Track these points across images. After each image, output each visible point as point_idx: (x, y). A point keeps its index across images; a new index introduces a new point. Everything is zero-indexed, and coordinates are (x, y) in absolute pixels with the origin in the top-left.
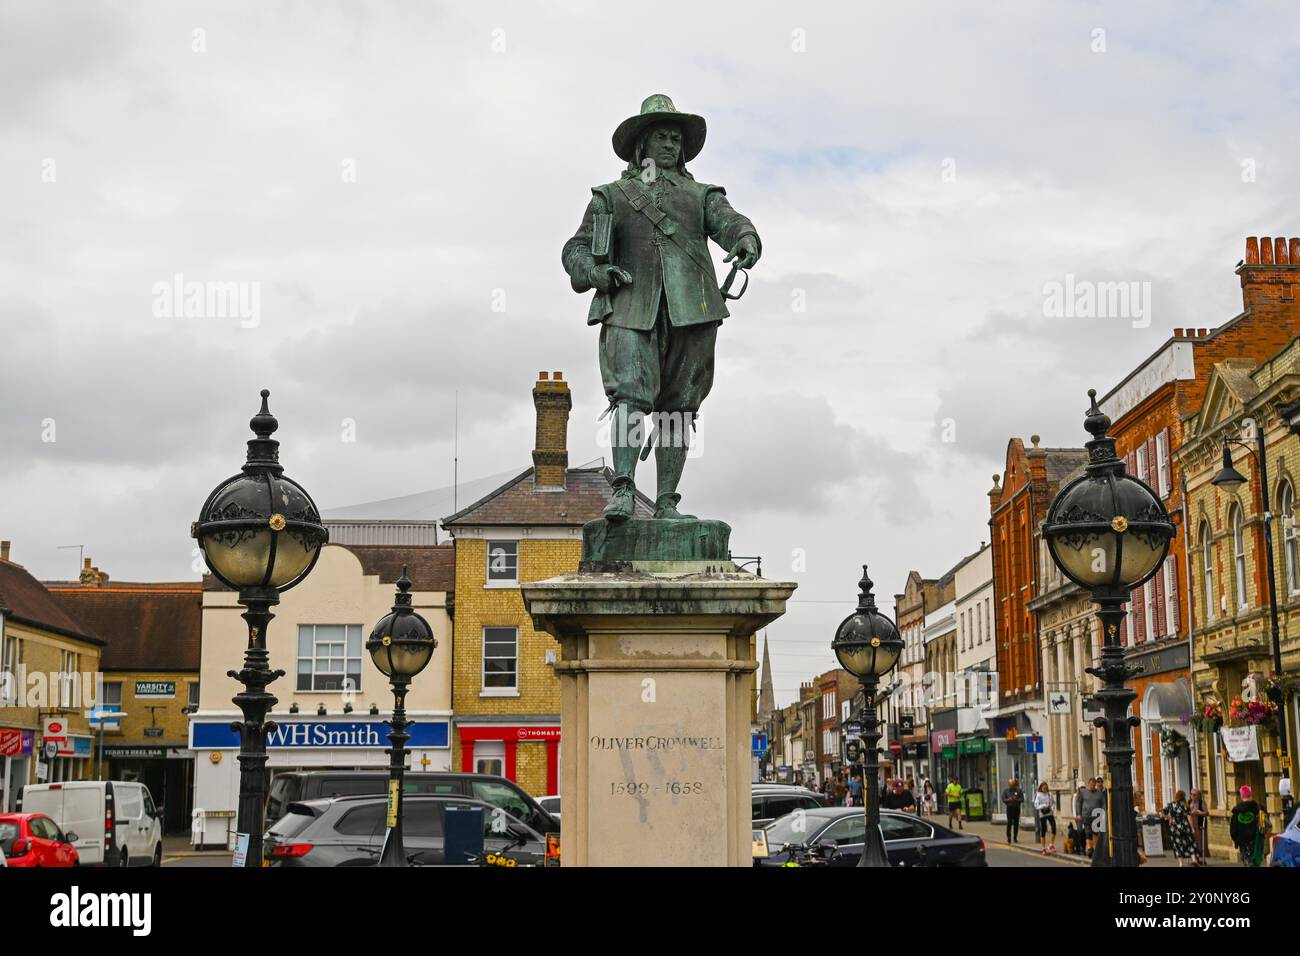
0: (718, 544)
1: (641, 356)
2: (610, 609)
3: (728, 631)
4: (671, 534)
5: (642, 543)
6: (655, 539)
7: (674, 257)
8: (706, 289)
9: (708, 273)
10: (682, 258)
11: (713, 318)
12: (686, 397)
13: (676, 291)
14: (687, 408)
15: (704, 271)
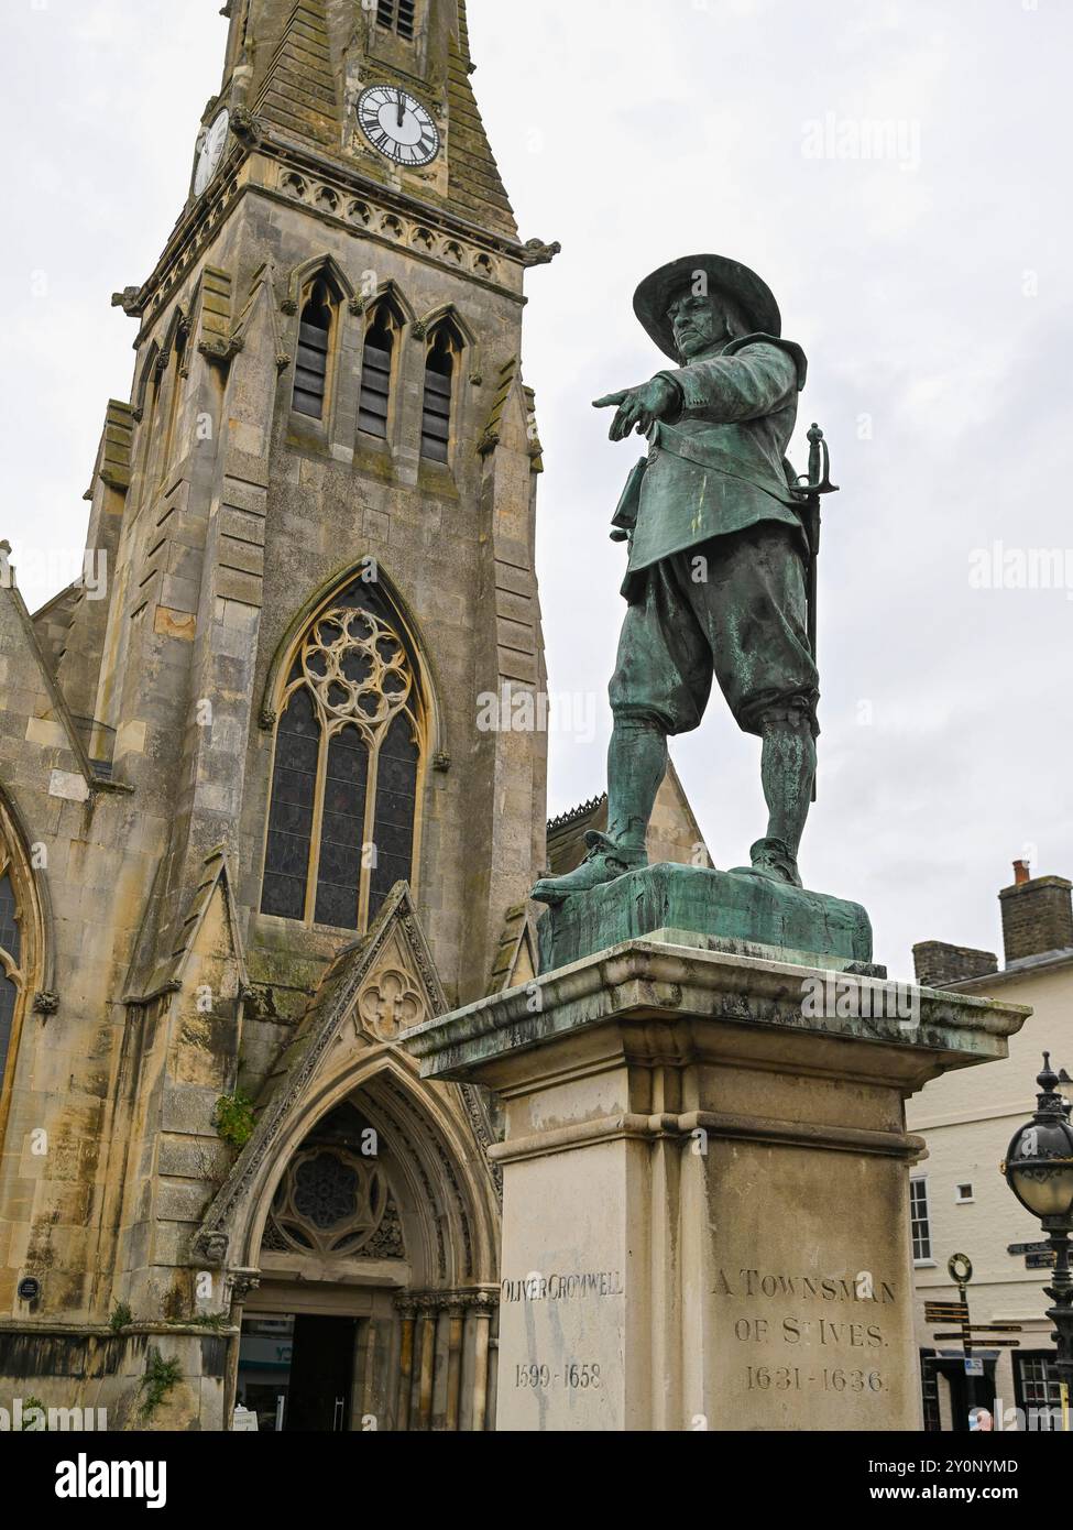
0: (655, 905)
1: (631, 639)
2: (476, 1052)
3: (622, 1060)
4: (609, 906)
5: (585, 932)
6: (595, 919)
7: (661, 471)
8: (707, 495)
9: (718, 470)
10: (672, 468)
11: (709, 534)
12: (745, 675)
13: (651, 522)
14: (756, 693)
15: (709, 471)
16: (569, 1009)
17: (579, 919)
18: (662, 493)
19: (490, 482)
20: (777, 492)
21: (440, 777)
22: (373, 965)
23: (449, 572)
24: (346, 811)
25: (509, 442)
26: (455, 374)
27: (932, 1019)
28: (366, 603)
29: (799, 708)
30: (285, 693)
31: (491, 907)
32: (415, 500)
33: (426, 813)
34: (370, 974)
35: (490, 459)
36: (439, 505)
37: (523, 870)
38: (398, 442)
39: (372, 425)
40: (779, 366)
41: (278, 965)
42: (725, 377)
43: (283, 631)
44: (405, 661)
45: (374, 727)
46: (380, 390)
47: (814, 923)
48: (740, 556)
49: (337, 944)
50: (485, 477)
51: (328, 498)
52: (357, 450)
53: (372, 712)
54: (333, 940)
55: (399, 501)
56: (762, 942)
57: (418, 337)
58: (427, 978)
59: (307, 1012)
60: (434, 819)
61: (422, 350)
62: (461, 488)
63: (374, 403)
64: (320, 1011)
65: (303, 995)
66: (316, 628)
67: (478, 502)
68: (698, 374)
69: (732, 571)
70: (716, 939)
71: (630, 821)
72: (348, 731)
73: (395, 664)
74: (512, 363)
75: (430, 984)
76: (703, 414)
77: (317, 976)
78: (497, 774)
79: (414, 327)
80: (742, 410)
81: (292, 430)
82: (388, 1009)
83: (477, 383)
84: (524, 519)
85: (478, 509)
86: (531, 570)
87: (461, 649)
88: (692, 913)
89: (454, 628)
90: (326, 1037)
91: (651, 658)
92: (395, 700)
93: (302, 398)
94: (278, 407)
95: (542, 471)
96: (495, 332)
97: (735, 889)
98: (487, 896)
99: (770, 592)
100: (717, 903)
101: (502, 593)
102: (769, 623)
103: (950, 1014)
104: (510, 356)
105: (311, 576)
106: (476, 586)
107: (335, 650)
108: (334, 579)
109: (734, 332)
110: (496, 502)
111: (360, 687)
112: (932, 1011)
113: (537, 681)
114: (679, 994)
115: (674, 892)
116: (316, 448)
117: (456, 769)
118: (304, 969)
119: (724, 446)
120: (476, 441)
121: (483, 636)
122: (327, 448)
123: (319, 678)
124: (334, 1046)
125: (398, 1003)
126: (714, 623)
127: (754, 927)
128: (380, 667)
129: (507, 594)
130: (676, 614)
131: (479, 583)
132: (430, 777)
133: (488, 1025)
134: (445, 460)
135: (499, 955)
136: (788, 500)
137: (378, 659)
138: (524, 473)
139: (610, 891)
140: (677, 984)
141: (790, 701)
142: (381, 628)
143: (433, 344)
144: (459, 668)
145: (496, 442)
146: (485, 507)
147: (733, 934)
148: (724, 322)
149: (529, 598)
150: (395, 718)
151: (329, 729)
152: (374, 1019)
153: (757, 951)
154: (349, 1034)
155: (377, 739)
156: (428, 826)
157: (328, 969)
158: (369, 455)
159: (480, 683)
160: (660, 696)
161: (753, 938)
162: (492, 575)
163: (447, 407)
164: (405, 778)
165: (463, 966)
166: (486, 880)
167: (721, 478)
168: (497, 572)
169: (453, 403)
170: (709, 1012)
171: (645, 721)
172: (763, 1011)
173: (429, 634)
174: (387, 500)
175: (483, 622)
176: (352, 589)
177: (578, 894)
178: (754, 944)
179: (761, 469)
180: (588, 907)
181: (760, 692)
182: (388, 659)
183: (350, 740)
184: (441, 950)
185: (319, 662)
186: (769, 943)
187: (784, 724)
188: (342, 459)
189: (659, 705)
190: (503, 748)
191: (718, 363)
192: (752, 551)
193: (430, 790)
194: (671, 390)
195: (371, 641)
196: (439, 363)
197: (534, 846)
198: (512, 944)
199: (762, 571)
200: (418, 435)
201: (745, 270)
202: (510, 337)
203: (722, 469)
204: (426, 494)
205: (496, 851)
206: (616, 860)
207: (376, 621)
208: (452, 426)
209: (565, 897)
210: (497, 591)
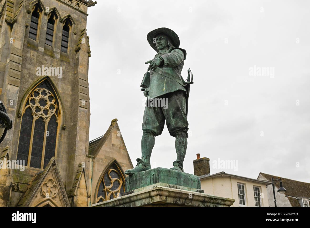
0: (157, 177)
1: (147, 114)
4: (145, 176)
5: (138, 182)
6: (141, 179)
7: (155, 77)
8: (166, 83)
9: (168, 78)
10: (157, 76)
11: (167, 92)
12: (173, 124)
13: (153, 88)
14: (175, 128)
15: (166, 78)
16: (140, 201)
17: (137, 179)
18: (155, 82)
19: (78, 59)
20: (181, 83)
21: (63, 131)
22: (46, 178)
23: (67, 80)
24: (39, 139)
25: (83, 49)
26: (70, 32)
27: (216, 203)
28: (46, 87)
29: (184, 132)
30: (24, 109)
31: (75, 163)
32: (59, 62)
33: (59, 140)
34: (45, 180)
35: (78, 53)
36: (65, 64)
37: (83, 154)
38: (55, 47)
39: (49, 43)
40: (182, 55)
41: (20, 177)
42: (172, 58)
43: (24, 93)
44: (55, 102)
45: (47, 118)
46: (51, 34)
47: (189, 181)
48: (173, 97)
49: (36, 172)
50: (77, 57)
51: (37, 60)
52: (45, 49)
53: (47, 114)
54: (35, 171)
55: (55, 62)
56: (179, 185)
57: (61, 22)
58: (59, 181)
59: (27, 189)
60: (61, 141)
61: (62, 25)
62: (71, 60)
63: (49, 37)
64: (31, 189)
65: (26, 185)
66: (33, 93)
67: (75, 63)
68: (167, 57)
69: (171, 100)
70: (170, 185)
71: (147, 156)
72: (40, 119)
73: (53, 102)
74: (84, 30)
75: (60, 183)
76: (167, 66)
77: (30, 180)
78: (77, 131)
79: (60, 19)
80: (175, 65)
81: (29, 43)
82: (49, 189)
83: (75, 34)
84: (86, 68)
85: (75, 65)
86: (87, 81)
87: (69, 99)
88: (165, 179)
89: (68, 94)
90: (33, 196)
91: (152, 119)
92: (52, 111)
93: (31, 35)
94: (25, 37)
95: (90, 57)
96: (80, 22)
97: (174, 173)
98: (74, 161)
99: (179, 106)
100: (170, 177)
101: (80, 86)
102: (179, 113)
103: (219, 201)
104: (84, 28)
105: (32, 80)
106: (74, 84)
107: (38, 98)
108: (38, 81)
109: (170, 45)
110: (79, 64)
111: (44, 108)
112: (216, 201)
113: (88, 108)
114: (167, 199)
115: (162, 174)
116: (35, 48)
117: (67, 129)
118: (27, 179)
119: (169, 72)
120: (75, 49)
121: (75, 96)
122: (37, 48)
123: (33, 105)
124: (35, 198)
125: (52, 187)
126: (167, 112)
127: (178, 182)
128: (49, 103)
129: (81, 87)
130: (158, 109)
131: (74, 83)
132: (61, 131)
133: (117, 204)
134: (67, 53)
135: (77, 175)
136: (183, 85)
137: (48, 101)
138: (86, 57)
139: (145, 173)
140: (166, 196)
141: (183, 130)
142: (49, 93)
143: (65, 24)
144: (69, 104)
145: (80, 49)
146: (76, 65)
147: (174, 184)
148: (168, 43)
149: (87, 88)
150: (52, 116)
151: (35, 118)
152: (45, 191)
153: (179, 187)
154: (39, 195)
155: (48, 121)
156: (60, 143)
157: (33, 178)
158: (48, 50)
159: (74, 108)
160: (154, 128)
161: (177, 184)
162: (78, 81)
163: (68, 39)
164: (54, 131)
165: (67, 178)
166: (74, 157)
167: (169, 79)
168: (79, 81)
169: (69, 39)
170: (173, 202)
171: (150, 133)
172: (183, 202)
173: (62, 95)
174: (52, 62)
175: (75, 93)
176: (42, 83)
177: (136, 173)
178: (178, 186)
179: (177, 78)
180: (139, 176)
181: (176, 128)
182: (51, 101)
183: (41, 121)
184: (62, 173)
185: (33, 101)
186: (181, 185)
187: (181, 135)
188: (41, 51)
189: (154, 130)
190: (79, 124)
191: (170, 54)
192: (176, 96)
193: (60, 134)
194: (161, 60)
195: (47, 97)
196: (66, 29)
197: (86, 148)
198: (80, 172)
199: (178, 101)
200: (60, 46)
201: (173, 32)
202: (84, 24)
203: (169, 77)
204: (62, 61)
205: (77, 150)
206: (144, 165)
207: (49, 92)
208: (69, 44)
209: (133, 174)
210: (79, 86)
